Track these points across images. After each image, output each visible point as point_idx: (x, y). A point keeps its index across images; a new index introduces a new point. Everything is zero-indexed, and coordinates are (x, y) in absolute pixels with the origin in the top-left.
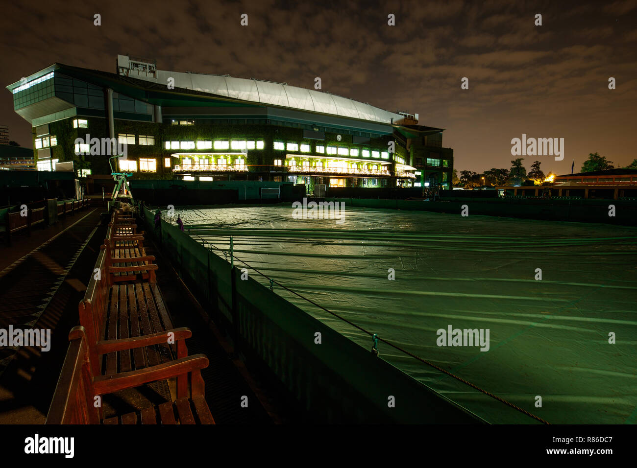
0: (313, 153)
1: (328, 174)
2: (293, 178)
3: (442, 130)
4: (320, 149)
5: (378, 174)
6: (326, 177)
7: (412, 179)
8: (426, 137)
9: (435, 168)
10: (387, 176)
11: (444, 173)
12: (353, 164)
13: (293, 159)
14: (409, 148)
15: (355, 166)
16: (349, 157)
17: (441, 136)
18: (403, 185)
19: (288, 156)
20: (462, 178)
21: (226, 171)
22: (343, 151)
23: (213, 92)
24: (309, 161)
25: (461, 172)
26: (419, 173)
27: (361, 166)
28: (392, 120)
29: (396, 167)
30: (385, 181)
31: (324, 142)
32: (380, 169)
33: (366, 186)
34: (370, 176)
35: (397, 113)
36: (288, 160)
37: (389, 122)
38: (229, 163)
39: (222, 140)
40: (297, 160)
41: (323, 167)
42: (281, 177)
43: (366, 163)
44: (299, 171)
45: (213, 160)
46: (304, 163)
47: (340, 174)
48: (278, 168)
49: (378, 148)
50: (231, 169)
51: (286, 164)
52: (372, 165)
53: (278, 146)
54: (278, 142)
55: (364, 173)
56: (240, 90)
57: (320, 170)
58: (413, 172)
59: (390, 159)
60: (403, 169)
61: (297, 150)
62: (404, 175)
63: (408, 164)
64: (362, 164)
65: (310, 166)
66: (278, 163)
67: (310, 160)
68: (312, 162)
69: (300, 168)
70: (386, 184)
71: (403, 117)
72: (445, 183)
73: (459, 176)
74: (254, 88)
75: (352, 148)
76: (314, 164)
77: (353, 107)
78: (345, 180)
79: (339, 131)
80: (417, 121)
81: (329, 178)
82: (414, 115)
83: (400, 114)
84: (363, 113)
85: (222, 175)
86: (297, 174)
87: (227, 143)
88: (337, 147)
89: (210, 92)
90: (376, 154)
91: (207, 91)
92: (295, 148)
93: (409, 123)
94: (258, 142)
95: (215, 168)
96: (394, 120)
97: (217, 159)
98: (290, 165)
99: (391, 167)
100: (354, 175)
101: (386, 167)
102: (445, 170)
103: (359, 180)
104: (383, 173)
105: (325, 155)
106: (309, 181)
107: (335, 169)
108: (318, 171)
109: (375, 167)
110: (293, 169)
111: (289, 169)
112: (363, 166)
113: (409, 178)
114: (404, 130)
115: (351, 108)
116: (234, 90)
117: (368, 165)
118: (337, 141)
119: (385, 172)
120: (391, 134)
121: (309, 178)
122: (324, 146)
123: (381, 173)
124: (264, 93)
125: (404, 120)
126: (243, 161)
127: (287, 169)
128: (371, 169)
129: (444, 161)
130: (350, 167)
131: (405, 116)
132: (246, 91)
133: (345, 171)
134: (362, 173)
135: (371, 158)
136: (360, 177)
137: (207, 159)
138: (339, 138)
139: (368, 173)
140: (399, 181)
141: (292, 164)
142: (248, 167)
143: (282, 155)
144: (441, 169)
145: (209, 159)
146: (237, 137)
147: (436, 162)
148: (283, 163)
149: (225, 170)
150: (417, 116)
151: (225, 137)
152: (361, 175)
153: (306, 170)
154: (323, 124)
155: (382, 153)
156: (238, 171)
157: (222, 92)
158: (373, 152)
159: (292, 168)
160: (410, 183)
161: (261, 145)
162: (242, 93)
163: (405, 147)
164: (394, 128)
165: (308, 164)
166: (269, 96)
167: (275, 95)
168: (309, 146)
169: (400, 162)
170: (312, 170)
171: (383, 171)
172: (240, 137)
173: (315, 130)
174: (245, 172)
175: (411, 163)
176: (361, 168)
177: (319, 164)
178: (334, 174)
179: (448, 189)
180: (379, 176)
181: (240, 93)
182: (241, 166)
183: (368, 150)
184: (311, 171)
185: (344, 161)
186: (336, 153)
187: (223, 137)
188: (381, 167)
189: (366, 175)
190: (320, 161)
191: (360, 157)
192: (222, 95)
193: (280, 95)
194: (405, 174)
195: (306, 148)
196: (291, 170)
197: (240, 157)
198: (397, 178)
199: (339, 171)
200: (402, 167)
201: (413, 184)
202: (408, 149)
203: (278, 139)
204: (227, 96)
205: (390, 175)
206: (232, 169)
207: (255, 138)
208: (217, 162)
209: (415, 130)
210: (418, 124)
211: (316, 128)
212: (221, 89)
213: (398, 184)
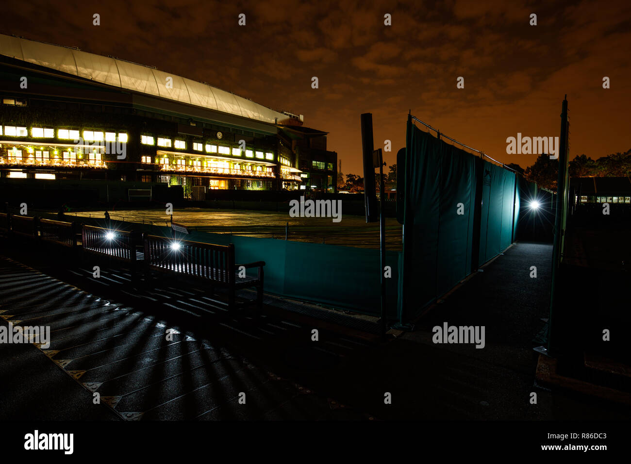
0: (190, 150)
1: (208, 174)
2: (165, 178)
3: (326, 133)
4: (198, 147)
5: (263, 175)
6: (206, 178)
7: (298, 182)
8: (311, 140)
9: (320, 171)
10: (271, 178)
11: (329, 176)
12: (235, 164)
13: (166, 156)
14: (295, 149)
15: (237, 166)
16: (231, 156)
17: (325, 140)
18: (290, 188)
19: (159, 153)
20: (347, 181)
21: (76, 167)
22: (224, 150)
23: (54, 66)
24: (185, 159)
25: (346, 175)
26: (305, 176)
27: (244, 166)
28: (276, 120)
29: (281, 169)
30: (270, 183)
31: (202, 138)
32: (265, 171)
33: (250, 188)
34: (254, 177)
35: (282, 112)
36: (160, 157)
37: (273, 121)
38: (80, 157)
39: (69, 129)
40: (171, 158)
41: (202, 167)
42: (150, 177)
43: (249, 164)
44: (173, 170)
45: (56, 152)
46: (179, 162)
47: (221, 175)
48: (146, 166)
49: (262, 149)
50: (82, 164)
51: (157, 161)
52: (256, 166)
53: (147, 140)
54: (146, 135)
55: (247, 175)
56: (94, 69)
57: (197, 170)
58: (299, 174)
59: (275, 161)
60: (288, 171)
61: (170, 146)
62: (289, 177)
63: (294, 166)
64: (245, 165)
65: (187, 165)
66: (146, 160)
67: (187, 159)
68: (188, 161)
69: (175, 167)
70: (271, 187)
71: (288, 117)
72: (330, 186)
73: (345, 179)
74: (114, 68)
75: (234, 147)
76: (190, 163)
77: (235, 101)
78: (227, 181)
79: (219, 128)
80: (302, 123)
81: (209, 179)
82: (299, 116)
83: (285, 114)
84: (246, 110)
85: (71, 173)
86: (170, 173)
87: (77, 132)
88: (218, 145)
89: (50, 67)
90: (260, 155)
91: (46, 64)
92: (167, 144)
93: (293, 124)
94: (120, 134)
95: (60, 163)
96: (278, 120)
97: (62, 152)
98: (162, 162)
99: (277, 169)
100: (236, 176)
101: (271, 169)
102: (330, 173)
103: (243, 182)
104: (268, 175)
105: (204, 153)
106: (185, 181)
107: (215, 169)
108: (196, 171)
109: (259, 169)
110: (166, 168)
111: (161, 167)
112: (247, 167)
113: (295, 180)
114: (288, 131)
115: (233, 104)
116: (86, 67)
117: (252, 165)
118: (217, 138)
119: (270, 173)
120: (276, 135)
121: (185, 178)
122: (202, 143)
123: (266, 175)
124: (127, 75)
125: (289, 121)
126: (99, 156)
127: (159, 167)
128: (255, 170)
129: (330, 164)
130: (232, 168)
131: (290, 116)
132: (102, 71)
133: (227, 172)
134: (246, 174)
135: (255, 159)
136: (244, 179)
137: (47, 150)
138: (219, 135)
139: (252, 175)
140: (285, 184)
141: (164, 162)
142: (107, 164)
143: (152, 151)
144: (326, 172)
145: (50, 151)
146: (91, 127)
147: (321, 165)
148: (153, 160)
149: (75, 165)
150: (302, 118)
151: (74, 125)
152: (244, 177)
153: (182, 169)
154: (201, 119)
155: (267, 154)
156: (93, 168)
157: (69, 68)
158: (257, 153)
159: (164, 166)
160: (296, 186)
161: (124, 138)
162: (97, 72)
163: (290, 148)
164: (278, 128)
165: (184, 162)
166: (133, 80)
167: (142, 80)
168: (184, 142)
169: (286, 164)
170: (189, 170)
171: (268, 172)
172: (95, 127)
173: (192, 124)
174: (103, 169)
175: (297, 165)
176: (244, 169)
177: (197, 163)
178: (214, 175)
179: (333, 192)
180: (264, 178)
181: (94, 72)
182: (96, 161)
183: (251, 150)
184: (187, 171)
185: (225, 161)
186: (216, 152)
187: (70, 125)
188: (265, 168)
189: (249, 177)
190: (198, 159)
191: (243, 157)
192: (69, 72)
193: (148, 80)
194: (291, 176)
195: (180, 144)
196: (164, 169)
197: (95, 151)
198: (282, 180)
199: (220, 172)
200: (287, 169)
201: (299, 187)
202: (293, 151)
203: (145, 132)
204: (76, 74)
205: (275, 177)
206: (85, 165)
207: (117, 130)
208: (62, 155)
209: (300, 132)
210: (303, 126)
211: (193, 123)
212: (66, 65)
213: (283, 186)
